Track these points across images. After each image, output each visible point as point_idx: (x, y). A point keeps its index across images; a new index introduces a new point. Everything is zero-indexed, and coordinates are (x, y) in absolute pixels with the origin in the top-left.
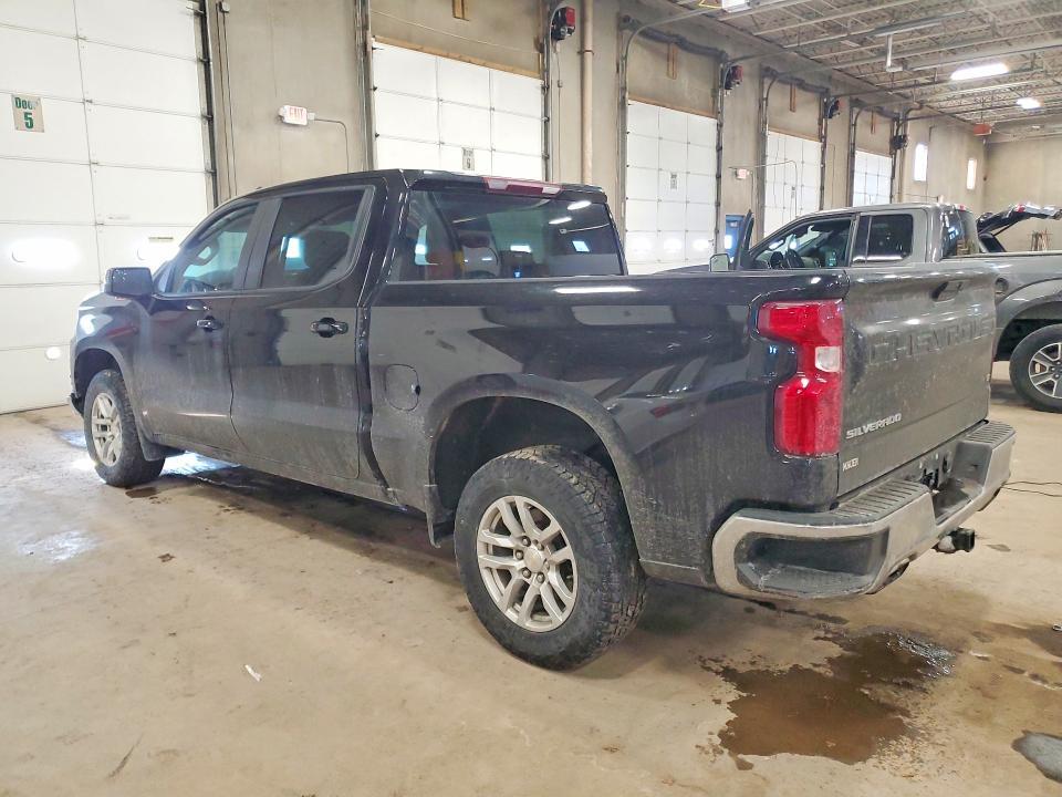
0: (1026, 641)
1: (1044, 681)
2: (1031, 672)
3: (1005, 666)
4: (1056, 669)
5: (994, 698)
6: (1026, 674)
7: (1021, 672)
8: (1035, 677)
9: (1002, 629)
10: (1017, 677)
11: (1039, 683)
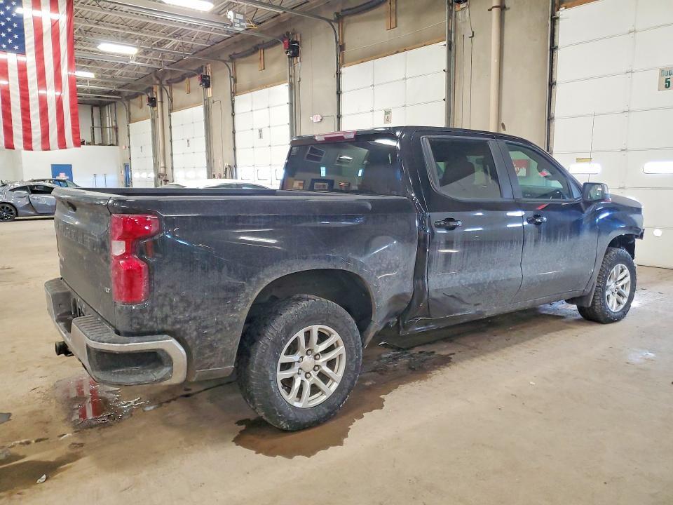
0: (52, 459)
1: (21, 443)
2: (32, 445)
3: (47, 439)
4: (21, 454)
5: (36, 423)
6: (33, 441)
7: (37, 441)
8: (28, 443)
9: (73, 458)
10: (37, 438)
11: (23, 441)
